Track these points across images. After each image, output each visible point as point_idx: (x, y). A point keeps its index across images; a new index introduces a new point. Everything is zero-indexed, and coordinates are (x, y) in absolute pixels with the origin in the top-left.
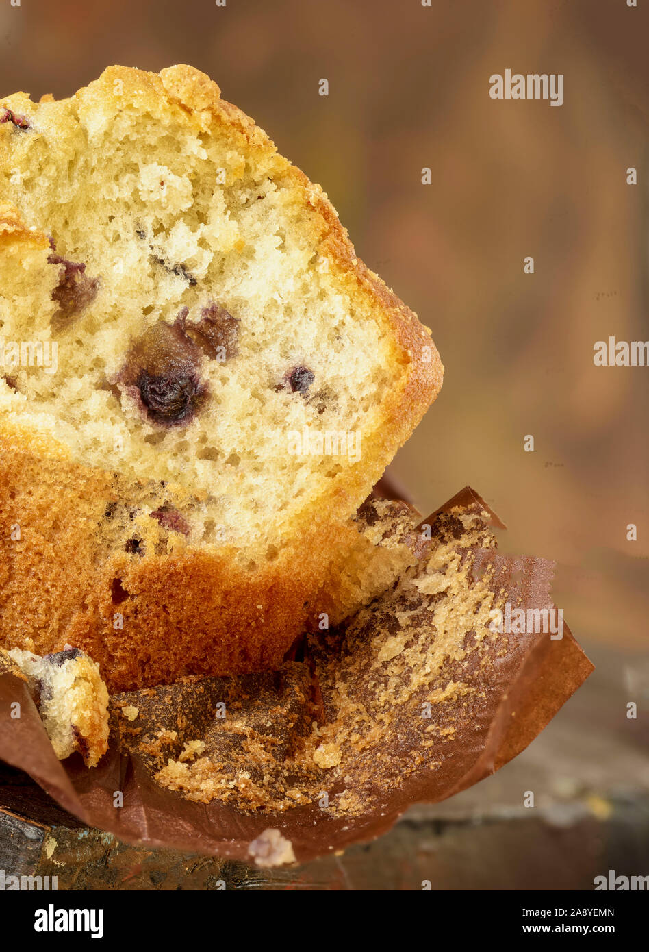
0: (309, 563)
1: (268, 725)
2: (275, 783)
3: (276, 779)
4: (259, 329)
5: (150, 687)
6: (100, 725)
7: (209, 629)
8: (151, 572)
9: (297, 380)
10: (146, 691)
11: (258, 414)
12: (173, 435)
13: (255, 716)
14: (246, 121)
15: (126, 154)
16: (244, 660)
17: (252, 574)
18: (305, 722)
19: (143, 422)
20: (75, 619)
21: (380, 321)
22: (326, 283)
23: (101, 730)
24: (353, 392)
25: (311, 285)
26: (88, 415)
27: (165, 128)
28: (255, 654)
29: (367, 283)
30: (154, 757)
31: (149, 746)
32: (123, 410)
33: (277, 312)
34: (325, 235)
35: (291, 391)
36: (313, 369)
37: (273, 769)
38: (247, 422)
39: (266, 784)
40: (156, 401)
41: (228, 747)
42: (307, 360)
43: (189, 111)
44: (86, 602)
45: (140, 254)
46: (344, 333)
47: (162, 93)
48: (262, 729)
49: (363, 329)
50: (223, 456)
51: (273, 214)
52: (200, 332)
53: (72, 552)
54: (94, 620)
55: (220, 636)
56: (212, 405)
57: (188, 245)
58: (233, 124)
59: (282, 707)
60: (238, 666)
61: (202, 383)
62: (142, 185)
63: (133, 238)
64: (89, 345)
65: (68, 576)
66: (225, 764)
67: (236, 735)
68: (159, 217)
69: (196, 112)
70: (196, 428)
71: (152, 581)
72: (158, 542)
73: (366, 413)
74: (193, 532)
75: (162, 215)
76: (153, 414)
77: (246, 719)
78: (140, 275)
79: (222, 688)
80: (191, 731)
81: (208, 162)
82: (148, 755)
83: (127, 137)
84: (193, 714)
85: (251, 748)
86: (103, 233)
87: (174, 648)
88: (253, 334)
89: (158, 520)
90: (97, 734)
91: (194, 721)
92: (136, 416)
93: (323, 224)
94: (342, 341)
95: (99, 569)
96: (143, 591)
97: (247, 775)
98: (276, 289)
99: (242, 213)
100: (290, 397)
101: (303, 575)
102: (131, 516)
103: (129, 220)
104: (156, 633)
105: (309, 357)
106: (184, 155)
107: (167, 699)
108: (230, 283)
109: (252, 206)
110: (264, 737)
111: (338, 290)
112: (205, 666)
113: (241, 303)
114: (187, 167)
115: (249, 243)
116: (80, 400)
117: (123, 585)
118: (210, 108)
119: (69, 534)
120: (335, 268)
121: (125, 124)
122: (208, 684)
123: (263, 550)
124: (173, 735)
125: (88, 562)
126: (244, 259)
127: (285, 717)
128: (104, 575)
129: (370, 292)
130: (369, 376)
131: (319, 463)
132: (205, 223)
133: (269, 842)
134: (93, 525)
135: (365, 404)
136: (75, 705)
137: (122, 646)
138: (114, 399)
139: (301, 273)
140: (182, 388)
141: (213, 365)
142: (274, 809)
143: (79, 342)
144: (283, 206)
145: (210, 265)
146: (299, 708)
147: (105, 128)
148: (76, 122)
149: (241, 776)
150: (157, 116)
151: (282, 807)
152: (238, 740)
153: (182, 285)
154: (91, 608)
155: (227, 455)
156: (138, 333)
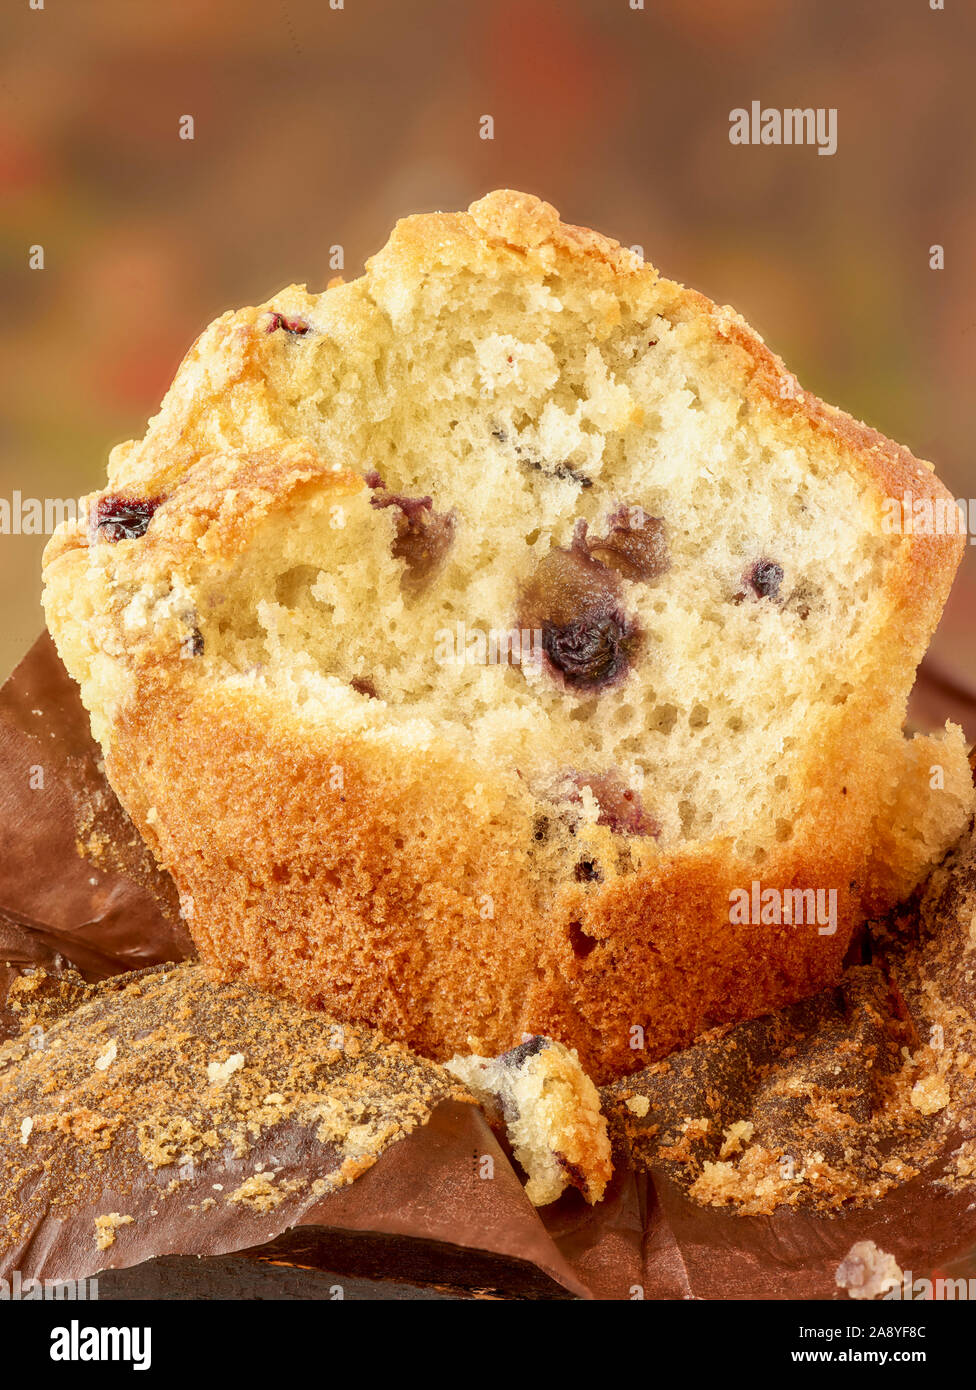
0: (840, 829)
1: (836, 1073)
2: (862, 1157)
3: (863, 1151)
4: (692, 524)
5: (661, 1059)
6: (593, 1141)
7: (722, 958)
8: (619, 902)
9: (762, 580)
10: (655, 1068)
11: (717, 643)
12: (607, 701)
13: (817, 1063)
14: (605, 244)
15: (450, 333)
16: (785, 985)
17: (762, 866)
18: (890, 1052)
19: (563, 694)
20: (530, 993)
21: (854, 470)
22: (767, 437)
23: (595, 1148)
24: (841, 578)
25: (748, 446)
26: (483, 704)
27: (497, 283)
28: (799, 974)
29: (824, 423)
30: (683, 1163)
31: (674, 1149)
32: (530, 683)
33: (711, 494)
34: (751, 373)
35: (756, 598)
36: (779, 560)
37: (856, 1137)
38: (705, 658)
39: (849, 1162)
40: (572, 660)
41: (786, 1121)
42: (767, 551)
43: (520, 251)
44: (541, 966)
45: (505, 462)
46: (810, 502)
47: (477, 236)
48: (828, 1081)
49: (834, 488)
50: (684, 712)
51: (674, 363)
52: (613, 549)
53: (502, 901)
54: (558, 987)
55: (741, 964)
56: (652, 648)
57: (567, 434)
58: (588, 253)
59: (852, 1038)
60: (778, 996)
61: (628, 619)
62: (484, 369)
63: (490, 444)
64: (461, 606)
65: (506, 936)
66: (785, 1148)
67: (794, 1099)
68: (520, 406)
69: (530, 250)
70: (635, 684)
71: (623, 915)
72: (617, 857)
73: (868, 602)
74: (665, 830)
75: (523, 403)
76: (572, 679)
77: (804, 1071)
78: (512, 492)
79: (762, 1033)
80: (731, 1109)
81: (567, 313)
82: (673, 1162)
83: (445, 309)
84: (728, 1083)
85: (819, 1114)
86: (447, 447)
87: (679, 997)
88: (687, 533)
89: (609, 827)
90: (591, 1156)
91: (732, 1094)
92: (550, 689)
93: (745, 358)
94: (810, 512)
95: (546, 915)
96: (614, 930)
97: (819, 1158)
98: (701, 463)
99: (631, 371)
100: (757, 607)
101: (835, 848)
102: (572, 831)
103: (479, 421)
104: (648, 983)
105: (769, 546)
106: (532, 313)
107: (686, 1072)
108: (637, 471)
109: (643, 358)
110: (834, 1092)
111: (787, 443)
112: (731, 1010)
113: (658, 495)
114: (539, 328)
115: (650, 410)
116: (467, 685)
117: (583, 929)
118: (550, 240)
119: (491, 878)
120: (775, 414)
121: (438, 293)
122: (740, 1034)
123: (770, 830)
124: (704, 1124)
125: (529, 909)
126: (648, 434)
127: (859, 1054)
128: (555, 921)
129: (831, 435)
130: (856, 551)
131: (818, 689)
132: (585, 399)
133: (862, 1262)
134: (521, 857)
135: (861, 592)
136: (550, 1122)
137: (605, 1014)
138: (514, 673)
139: (730, 433)
140: (603, 634)
141: (639, 591)
142: (866, 1198)
143: (448, 606)
144: (686, 347)
145: (605, 453)
146: (877, 1035)
147: (412, 305)
148: (371, 306)
149: (810, 1162)
150: (478, 269)
151: (878, 1192)
152: (798, 1107)
153: (571, 490)
154: (550, 972)
155: (689, 710)
156: (527, 573)
